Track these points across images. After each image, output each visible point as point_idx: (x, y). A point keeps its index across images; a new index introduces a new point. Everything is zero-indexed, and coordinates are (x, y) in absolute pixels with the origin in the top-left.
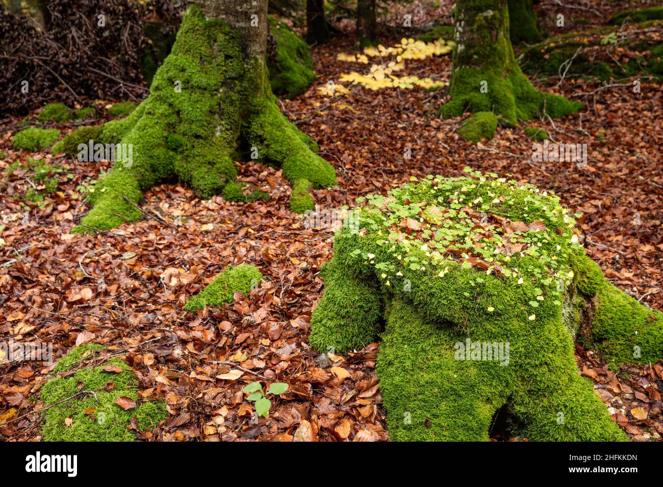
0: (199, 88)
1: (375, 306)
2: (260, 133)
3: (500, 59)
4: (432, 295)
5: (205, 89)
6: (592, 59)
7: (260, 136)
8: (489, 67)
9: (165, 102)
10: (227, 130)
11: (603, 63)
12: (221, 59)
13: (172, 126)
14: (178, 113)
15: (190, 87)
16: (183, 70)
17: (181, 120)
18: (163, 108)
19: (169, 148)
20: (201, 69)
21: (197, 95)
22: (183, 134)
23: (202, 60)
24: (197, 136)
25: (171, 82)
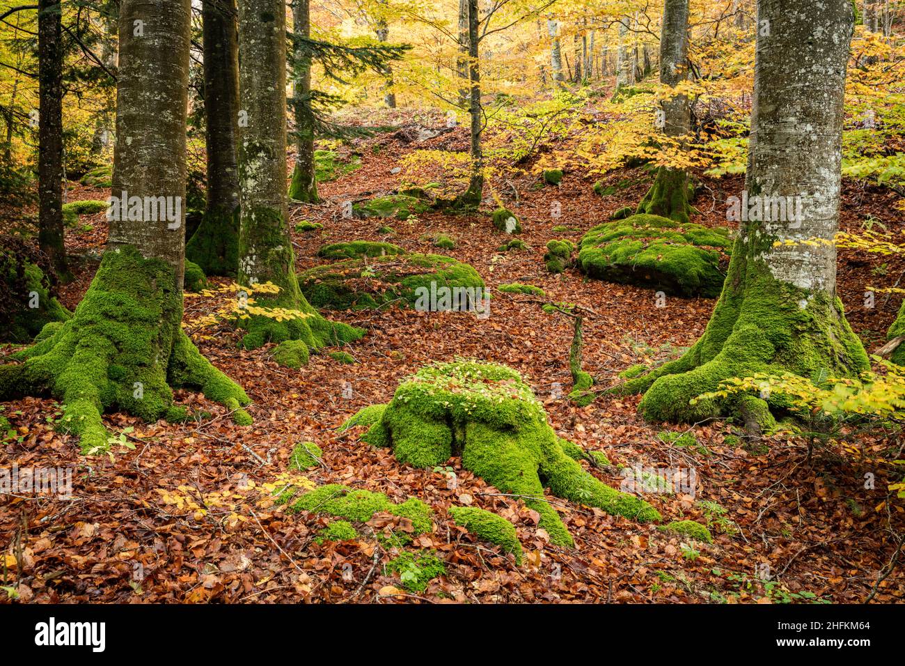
0: (140, 319)
1: (450, 434)
2: (182, 360)
3: (292, 291)
4: (499, 413)
5: (146, 321)
6: (355, 290)
7: (182, 363)
8: (283, 298)
9: (102, 334)
10: (164, 357)
11: (365, 294)
12: (160, 293)
13: (111, 357)
14: (117, 344)
15: (129, 319)
16: (120, 304)
17: (120, 351)
18: (102, 341)
19: (110, 378)
20: (141, 303)
21: (138, 326)
22: (125, 364)
23: (140, 294)
24: (141, 365)
25: (107, 315)
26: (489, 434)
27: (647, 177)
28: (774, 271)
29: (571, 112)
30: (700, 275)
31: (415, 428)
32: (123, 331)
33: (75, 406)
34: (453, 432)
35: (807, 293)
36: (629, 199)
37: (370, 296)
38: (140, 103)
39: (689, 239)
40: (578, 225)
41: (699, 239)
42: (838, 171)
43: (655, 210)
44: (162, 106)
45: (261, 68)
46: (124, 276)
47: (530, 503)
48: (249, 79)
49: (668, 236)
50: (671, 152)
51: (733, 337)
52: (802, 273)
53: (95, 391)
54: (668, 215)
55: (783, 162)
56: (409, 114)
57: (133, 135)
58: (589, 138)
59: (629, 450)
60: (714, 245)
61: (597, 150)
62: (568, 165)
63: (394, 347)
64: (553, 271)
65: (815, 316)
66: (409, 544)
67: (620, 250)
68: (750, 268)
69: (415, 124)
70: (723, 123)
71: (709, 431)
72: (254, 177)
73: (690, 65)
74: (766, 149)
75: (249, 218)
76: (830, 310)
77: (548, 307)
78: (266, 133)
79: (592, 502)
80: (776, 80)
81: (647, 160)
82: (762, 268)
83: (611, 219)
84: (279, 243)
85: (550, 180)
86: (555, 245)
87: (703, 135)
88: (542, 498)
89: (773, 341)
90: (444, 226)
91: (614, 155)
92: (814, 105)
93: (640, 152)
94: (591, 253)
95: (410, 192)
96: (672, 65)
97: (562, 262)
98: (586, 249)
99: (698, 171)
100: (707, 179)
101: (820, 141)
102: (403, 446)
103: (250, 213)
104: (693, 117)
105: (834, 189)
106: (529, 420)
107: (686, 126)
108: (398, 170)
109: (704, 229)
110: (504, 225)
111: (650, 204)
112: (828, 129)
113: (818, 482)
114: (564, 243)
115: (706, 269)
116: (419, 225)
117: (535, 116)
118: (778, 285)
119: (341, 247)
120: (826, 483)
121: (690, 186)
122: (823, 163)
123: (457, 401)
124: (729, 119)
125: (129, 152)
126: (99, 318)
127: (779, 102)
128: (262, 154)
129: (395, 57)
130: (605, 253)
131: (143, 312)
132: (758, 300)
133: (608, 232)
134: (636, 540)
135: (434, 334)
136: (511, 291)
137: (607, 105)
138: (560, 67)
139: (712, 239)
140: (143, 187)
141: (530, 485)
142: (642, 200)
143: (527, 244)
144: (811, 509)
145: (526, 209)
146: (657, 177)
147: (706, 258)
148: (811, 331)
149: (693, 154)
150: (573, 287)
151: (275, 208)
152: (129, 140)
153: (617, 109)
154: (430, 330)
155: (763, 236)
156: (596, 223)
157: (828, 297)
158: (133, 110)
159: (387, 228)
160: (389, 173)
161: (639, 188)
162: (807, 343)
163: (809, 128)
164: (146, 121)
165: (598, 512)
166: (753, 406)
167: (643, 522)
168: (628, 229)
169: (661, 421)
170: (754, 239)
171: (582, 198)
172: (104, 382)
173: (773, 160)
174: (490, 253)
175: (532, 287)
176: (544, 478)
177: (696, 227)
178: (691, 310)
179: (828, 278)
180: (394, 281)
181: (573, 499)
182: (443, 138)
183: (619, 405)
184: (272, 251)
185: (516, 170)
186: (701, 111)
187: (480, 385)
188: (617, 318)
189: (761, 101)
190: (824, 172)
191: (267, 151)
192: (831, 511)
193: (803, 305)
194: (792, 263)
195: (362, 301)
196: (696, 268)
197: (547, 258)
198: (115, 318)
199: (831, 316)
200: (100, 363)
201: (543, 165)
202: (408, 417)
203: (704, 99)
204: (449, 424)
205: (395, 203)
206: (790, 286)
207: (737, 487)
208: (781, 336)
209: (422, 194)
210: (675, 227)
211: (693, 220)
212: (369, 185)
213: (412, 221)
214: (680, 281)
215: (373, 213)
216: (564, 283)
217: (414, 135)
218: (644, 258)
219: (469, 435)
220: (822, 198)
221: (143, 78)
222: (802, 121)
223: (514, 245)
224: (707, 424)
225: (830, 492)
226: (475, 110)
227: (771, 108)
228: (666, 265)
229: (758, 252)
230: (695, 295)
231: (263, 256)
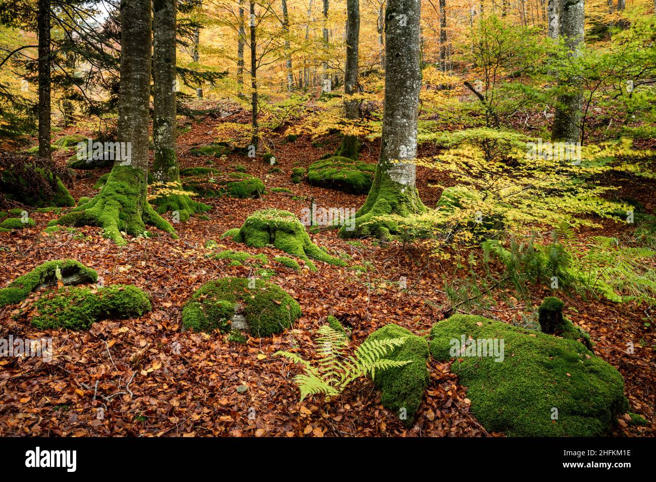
0: (132, 194)
2: (147, 212)
4: (288, 226)
5: (134, 194)
6: (205, 188)
7: (147, 214)
9: (116, 200)
10: (141, 210)
11: (210, 190)
12: (140, 183)
13: (120, 209)
14: (122, 204)
15: (127, 193)
16: (123, 187)
17: (124, 207)
18: (116, 202)
19: (120, 218)
20: (132, 187)
21: (131, 196)
22: (126, 212)
23: (131, 183)
24: (133, 213)
25: (118, 192)
26: (285, 235)
27: (338, 139)
28: (392, 177)
29: (301, 105)
30: (363, 184)
31: (255, 233)
32: (125, 199)
33: (110, 228)
34: (270, 234)
35: (404, 186)
36: (330, 149)
37: (213, 192)
38: (131, 102)
39: (358, 168)
40: (307, 162)
41: (363, 168)
42: (416, 138)
43: (342, 155)
44: (140, 104)
45: (165, 84)
46: (124, 175)
47: (301, 258)
48: (160, 89)
49: (349, 166)
50: (351, 127)
51: (376, 203)
52: (403, 178)
53: (116, 223)
54: (349, 157)
55: (395, 134)
56: (215, 103)
57: (128, 115)
58: (311, 118)
59: (335, 247)
60: (370, 171)
61: (315, 125)
62: (302, 132)
63: (226, 214)
64: (295, 182)
65: (407, 195)
66: (261, 267)
67: (327, 172)
68: (383, 176)
69: (219, 109)
70: (374, 114)
71: (367, 241)
72: (162, 134)
73: (359, 85)
74: (388, 128)
75: (159, 153)
76: (413, 193)
77: (295, 198)
78: (167, 114)
79: (324, 260)
80: (392, 101)
81: (340, 130)
82: (388, 176)
83: (321, 159)
84: (173, 165)
85: (291, 139)
86: (296, 170)
87: (365, 120)
88: (305, 256)
89: (391, 205)
90: (239, 161)
91: (323, 129)
92: (407, 111)
93: (337, 126)
94: (314, 173)
95: (220, 144)
96: (350, 86)
97: (300, 178)
98: (310, 172)
99: (362, 137)
100: (367, 141)
101: (409, 126)
102: (250, 240)
103: (160, 151)
104: (360, 111)
105: (415, 145)
106: (299, 229)
107: (357, 115)
108: (211, 132)
109: (365, 163)
110: (270, 161)
111: (340, 152)
112: (412, 121)
113: (406, 256)
114: (301, 169)
115: (365, 181)
116: (226, 160)
117: (283, 107)
118: (394, 183)
119: (191, 170)
120: (409, 257)
121: (359, 144)
122: (410, 134)
123: (272, 222)
124: (377, 112)
125: (126, 123)
126: (114, 193)
127: (394, 110)
128: (165, 124)
129: (220, 77)
130: (320, 174)
131: (133, 191)
132: (386, 189)
133: (322, 164)
134: (340, 271)
135: (244, 209)
136: (276, 191)
137: (320, 104)
138: (293, 80)
139: (369, 168)
140: (132, 138)
141: (301, 252)
142: (336, 150)
143: (282, 170)
144: (403, 265)
145: (279, 153)
146: (343, 139)
147: (366, 177)
148: (406, 201)
149: (361, 129)
150: (305, 190)
151: (172, 149)
152: (126, 118)
153: (325, 106)
154: (242, 207)
155: (388, 163)
156: (314, 161)
157: (412, 188)
158: (128, 105)
159: (211, 161)
160: (206, 134)
161: (335, 144)
162: (404, 206)
163: (405, 120)
164: (134, 109)
165: (325, 263)
166: (383, 231)
167: (342, 266)
168: (330, 163)
169: (348, 238)
170: (384, 164)
171: (307, 149)
172: (118, 219)
173: (392, 133)
174: (263, 174)
175: (287, 189)
176: (306, 251)
177: (361, 163)
178: (359, 200)
179: (412, 181)
180: (223, 185)
181: (316, 259)
182: (234, 116)
183: (330, 233)
184: (170, 169)
185: (275, 134)
186: (364, 108)
187: (279, 217)
188: (326, 203)
189: (387, 109)
190: (411, 138)
191: (168, 122)
192: (410, 265)
193: (403, 191)
194: (398, 174)
195: (209, 193)
196: (361, 181)
197: (292, 176)
198: (121, 193)
199: (414, 196)
200: (117, 212)
201: (289, 131)
202: (252, 229)
203: (365, 102)
204: (269, 232)
205: (214, 149)
206: (398, 183)
207: (376, 259)
208: (394, 203)
209: (226, 145)
210: (352, 163)
211: (360, 160)
212: (196, 140)
213: (223, 158)
214: (354, 187)
215: (203, 154)
216: (301, 188)
217: (219, 114)
218: (339, 176)
219: (277, 235)
220: (410, 149)
221: (132, 91)
222: (402, 118)
223: (276, 170)
224: (366, 238)
225: (410, 259)
226: (254, 104)
227: (391, 112)
228: (348, 180)
229: (386, 170)
230: (361, 193)
231: (166, 171)
